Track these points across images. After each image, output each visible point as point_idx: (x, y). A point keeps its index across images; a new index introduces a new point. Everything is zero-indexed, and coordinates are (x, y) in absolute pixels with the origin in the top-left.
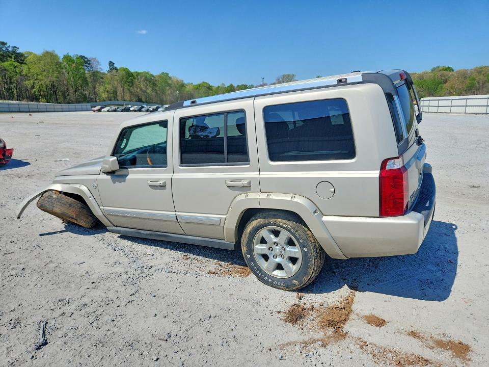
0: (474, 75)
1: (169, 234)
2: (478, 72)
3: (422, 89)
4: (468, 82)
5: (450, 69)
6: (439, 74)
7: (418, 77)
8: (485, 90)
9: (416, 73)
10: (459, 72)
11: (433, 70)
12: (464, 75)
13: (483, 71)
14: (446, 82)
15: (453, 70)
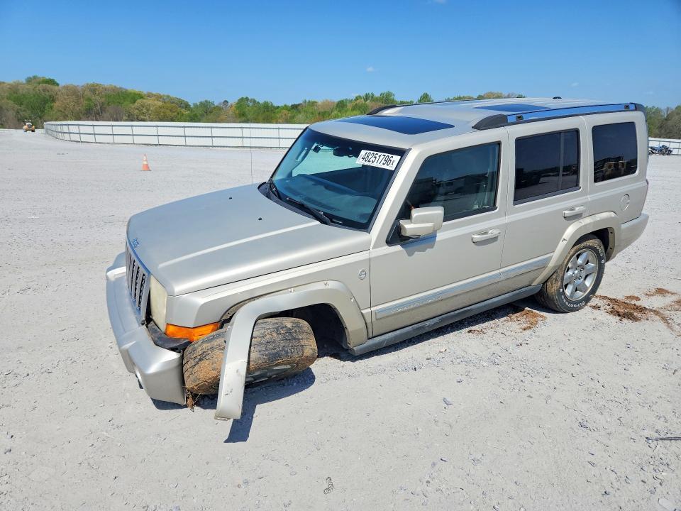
0: (88, 93)
1: (469, 308)
2: (90, 90)
3: (23, 108)
4: (85, 103)
5: (52, 82)
6: (41, 87)
7: (9, 88)
8: (105, 115)
9: (4, 83)
10: (66, 87)
11: (29, 80)
12: (73, 92)
13: (96, 89)
14: (54, 101)
15: (58, 85)
